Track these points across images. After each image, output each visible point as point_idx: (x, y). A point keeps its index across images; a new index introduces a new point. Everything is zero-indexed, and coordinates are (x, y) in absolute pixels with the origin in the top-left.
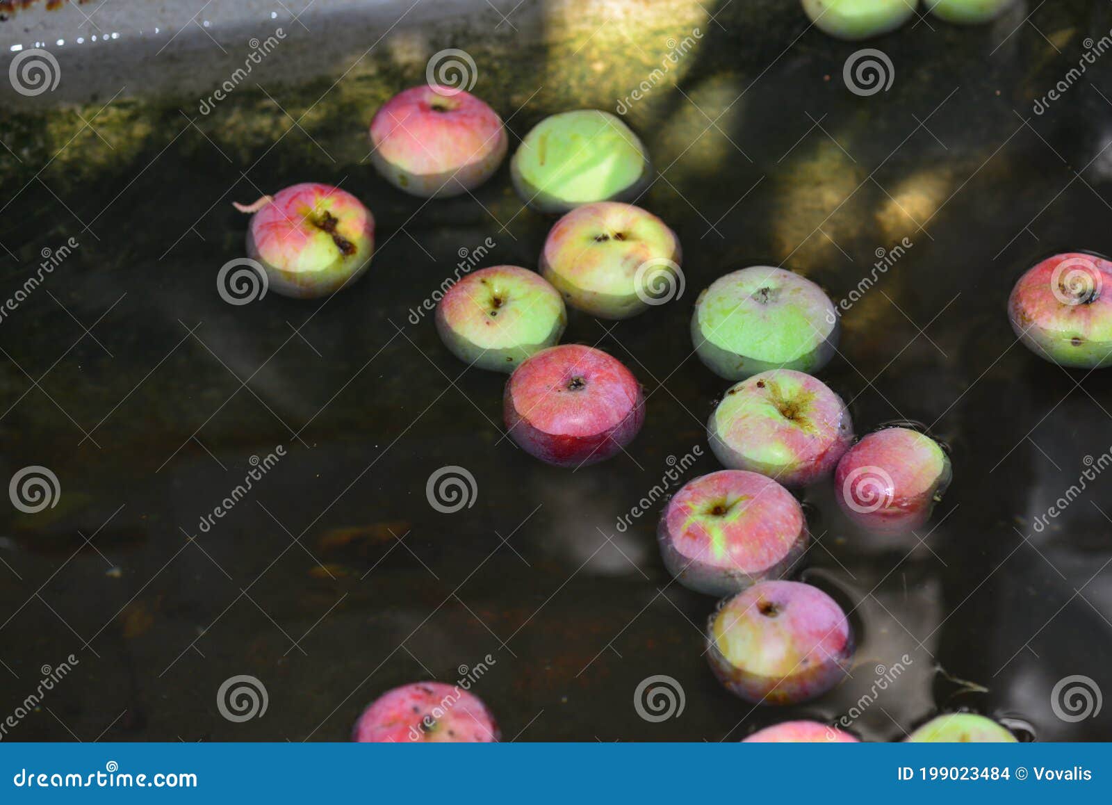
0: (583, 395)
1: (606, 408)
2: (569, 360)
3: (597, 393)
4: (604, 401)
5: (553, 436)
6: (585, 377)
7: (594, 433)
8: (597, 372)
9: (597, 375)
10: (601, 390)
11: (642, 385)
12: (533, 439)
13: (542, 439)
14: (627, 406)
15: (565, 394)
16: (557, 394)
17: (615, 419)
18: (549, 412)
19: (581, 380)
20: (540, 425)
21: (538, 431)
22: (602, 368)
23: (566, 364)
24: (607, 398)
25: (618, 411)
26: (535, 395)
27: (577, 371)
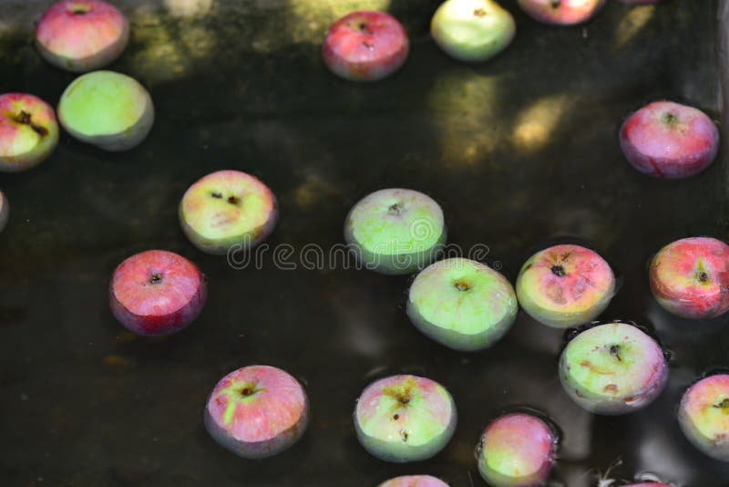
0: (161, 286)
1: (178, 294)
2: (150, 263)
3: (170, 285)
4: (176, 289)
5: (142, 317)
6: (162, 274)
7: (171, 312)
8: (170, 269)
9: (170, 272)
10: (173, 282)
11: (203, 275)
12: (129, 320)
13: (135, 319)
14: (193, 291)
15: (147, 287)
16: (143, 287)
17: (184, 301)
18: (138, 300)
19: (159, 276)
20: (134, 310)
21: (132, 314)
22: (174, 266)
23: (148, 266)
24: (178, 288)
25: (186, 296)
26: (128, 289)
27: (157, 270)
